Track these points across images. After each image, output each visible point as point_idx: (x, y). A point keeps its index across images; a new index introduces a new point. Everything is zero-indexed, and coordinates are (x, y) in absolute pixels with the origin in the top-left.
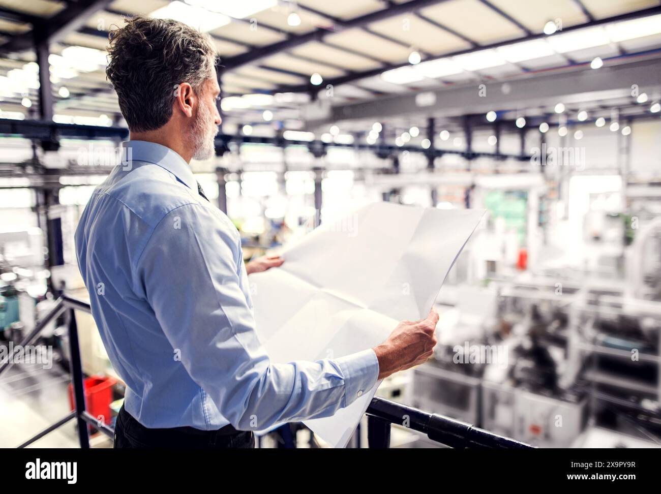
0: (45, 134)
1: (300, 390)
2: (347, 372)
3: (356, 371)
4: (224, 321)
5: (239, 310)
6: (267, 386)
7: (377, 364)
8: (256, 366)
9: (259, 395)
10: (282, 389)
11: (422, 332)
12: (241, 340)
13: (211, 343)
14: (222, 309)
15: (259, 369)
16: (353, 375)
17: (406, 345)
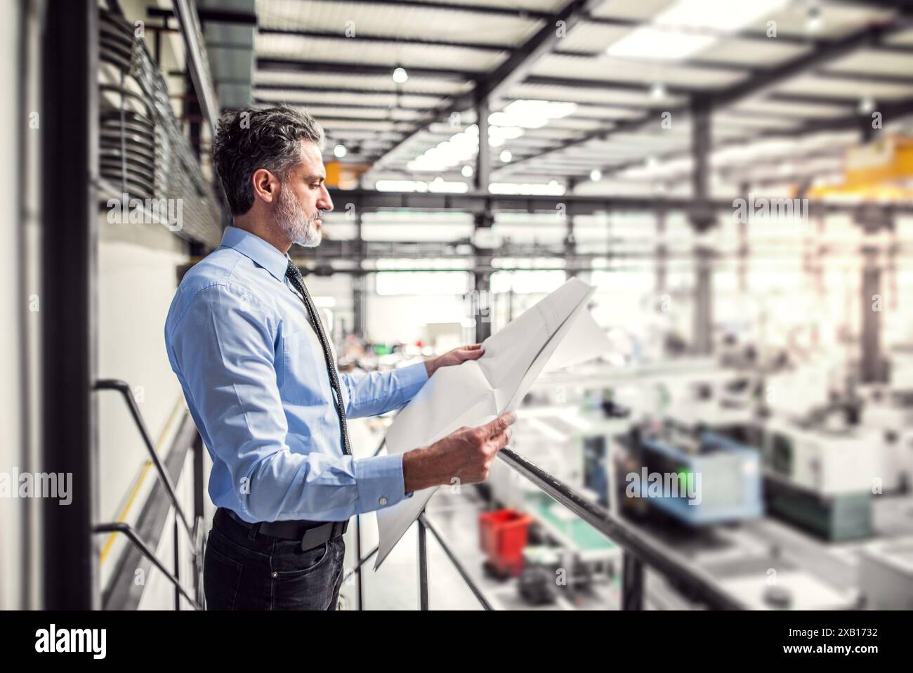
0: (479, 207)
1: (302, 480)
2: (362, 472)
3: (372, 472)
4: (234, 398)
5: (256, 391)
6: (267, 471)
7: (400, 469)
8: (262, 448)
9: (259, 477)
10: (283, 476)
11: (465, 439)
12: (250, 421)
13: (220, 418)
14: (234, 387)
15: (262, 453)
16: (368, 476)
17: (442, 452)
